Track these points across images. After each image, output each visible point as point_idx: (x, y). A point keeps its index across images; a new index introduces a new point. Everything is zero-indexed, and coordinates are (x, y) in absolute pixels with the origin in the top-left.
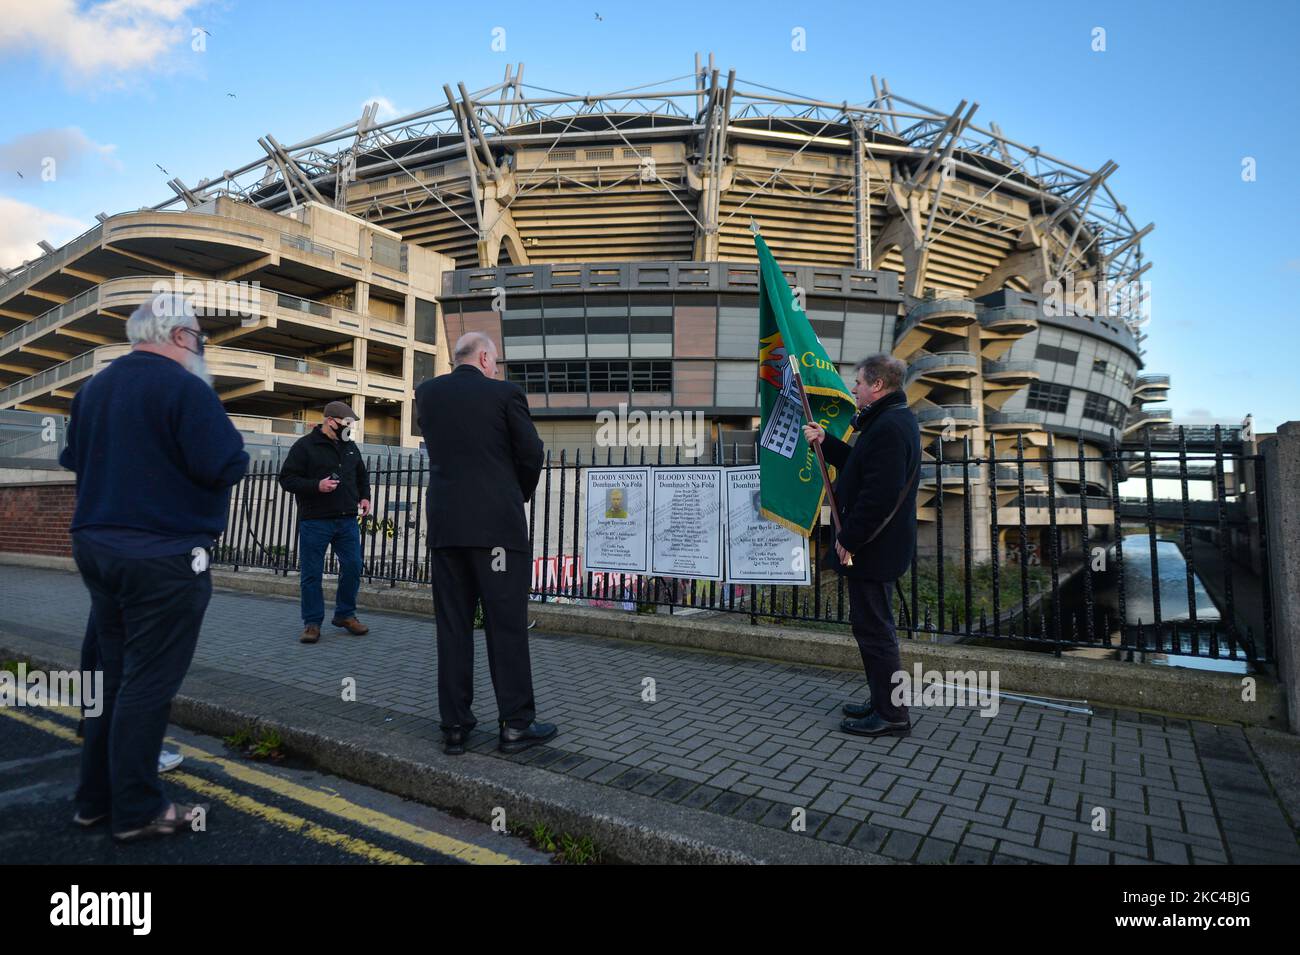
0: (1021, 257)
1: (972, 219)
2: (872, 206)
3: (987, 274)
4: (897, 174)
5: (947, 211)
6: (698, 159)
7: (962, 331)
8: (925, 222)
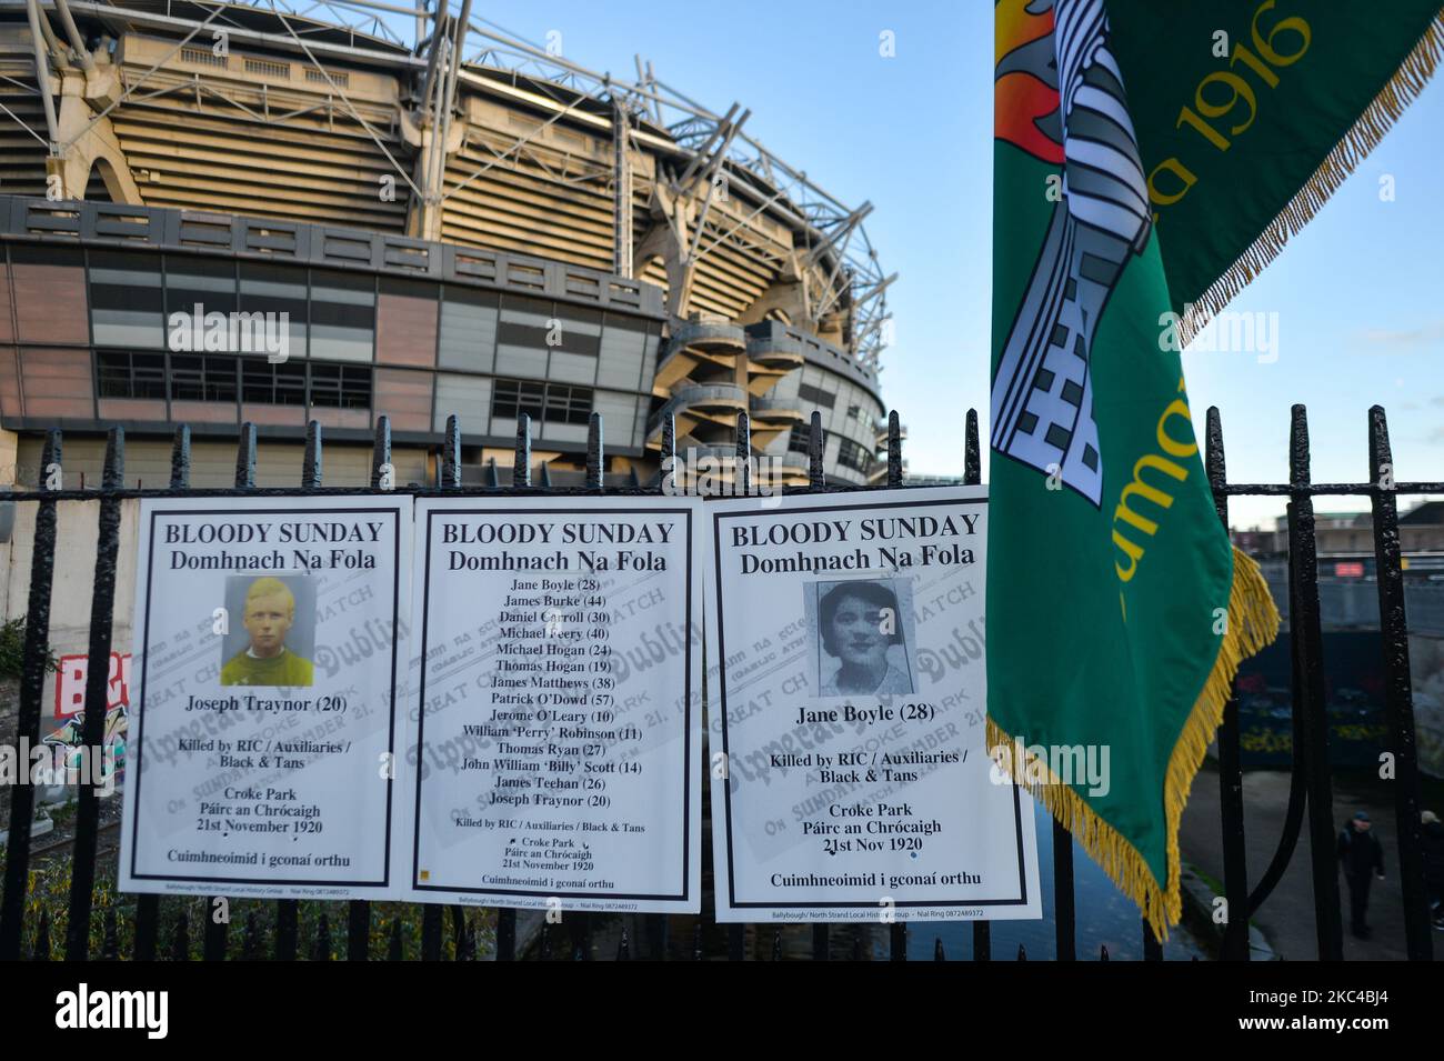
0: (784, 290)
1: (738, 240)
2: (635, 207)
3: (749, 304)
4: (662, 174)
5: (714, 227)
6: (415, 105)
7: (729, 361)
8: (691, 235)
